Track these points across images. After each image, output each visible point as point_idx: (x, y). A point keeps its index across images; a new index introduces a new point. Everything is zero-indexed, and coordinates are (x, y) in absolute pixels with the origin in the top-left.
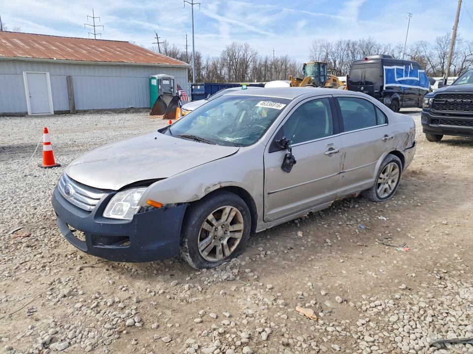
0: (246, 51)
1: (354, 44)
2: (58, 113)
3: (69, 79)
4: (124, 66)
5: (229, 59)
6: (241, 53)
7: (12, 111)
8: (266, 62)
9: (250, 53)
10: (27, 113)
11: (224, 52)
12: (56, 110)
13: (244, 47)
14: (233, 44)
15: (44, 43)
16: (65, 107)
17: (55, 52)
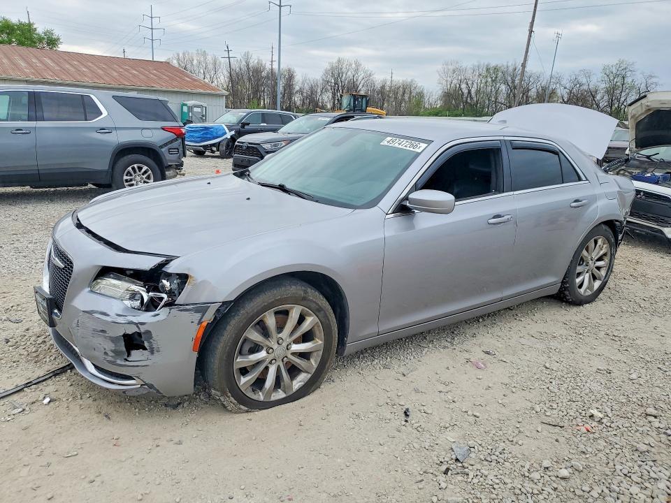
0: (357, 70)
1: (496, 69)
5: (333, 81)
6: (349, 73)
8: (383, 87)
9: (361, 75)
11: (326, 72)
13: (353, 66)
14: (339, 61)
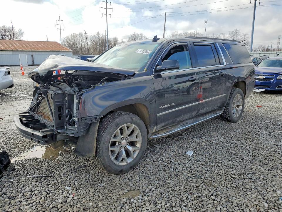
2: (29, 65)
3: (32, 56)
4: (50, 51)
7: (16, 65)
10: (20, 65)
12: (29, 64)
15: (26, 44)
16: (31, 64)
17: (29, 48)
